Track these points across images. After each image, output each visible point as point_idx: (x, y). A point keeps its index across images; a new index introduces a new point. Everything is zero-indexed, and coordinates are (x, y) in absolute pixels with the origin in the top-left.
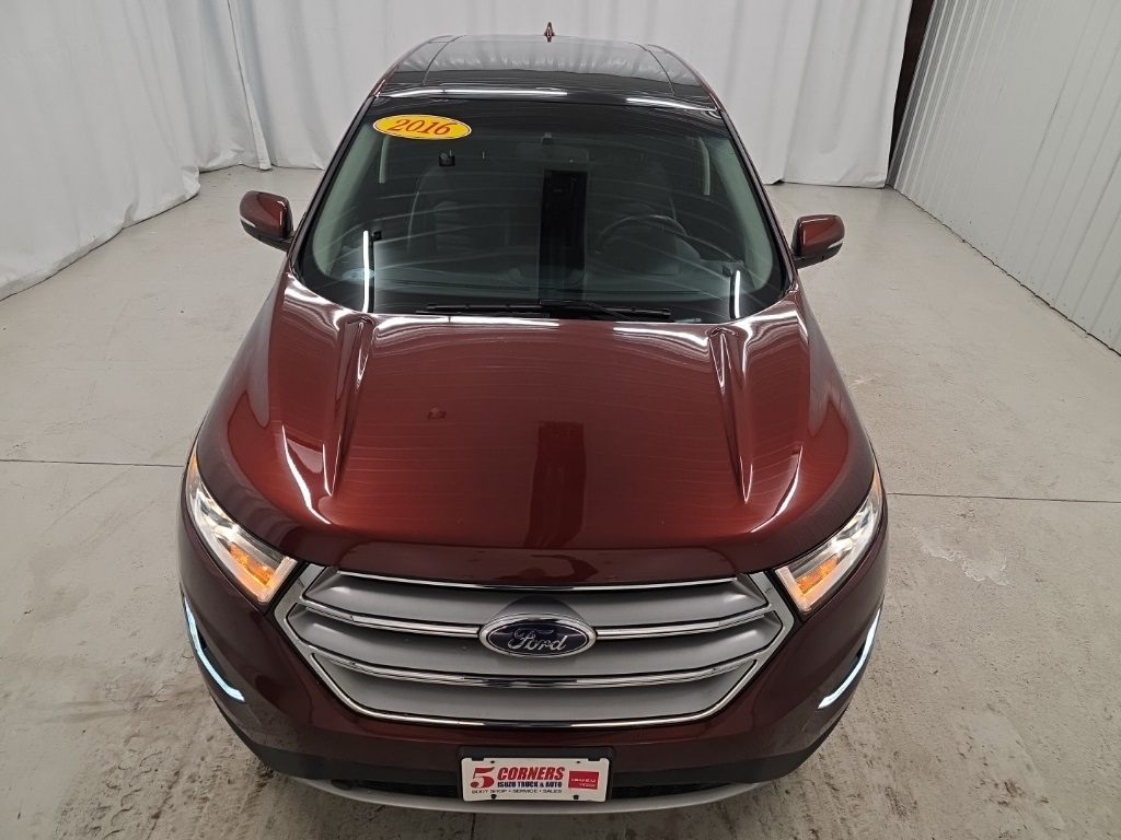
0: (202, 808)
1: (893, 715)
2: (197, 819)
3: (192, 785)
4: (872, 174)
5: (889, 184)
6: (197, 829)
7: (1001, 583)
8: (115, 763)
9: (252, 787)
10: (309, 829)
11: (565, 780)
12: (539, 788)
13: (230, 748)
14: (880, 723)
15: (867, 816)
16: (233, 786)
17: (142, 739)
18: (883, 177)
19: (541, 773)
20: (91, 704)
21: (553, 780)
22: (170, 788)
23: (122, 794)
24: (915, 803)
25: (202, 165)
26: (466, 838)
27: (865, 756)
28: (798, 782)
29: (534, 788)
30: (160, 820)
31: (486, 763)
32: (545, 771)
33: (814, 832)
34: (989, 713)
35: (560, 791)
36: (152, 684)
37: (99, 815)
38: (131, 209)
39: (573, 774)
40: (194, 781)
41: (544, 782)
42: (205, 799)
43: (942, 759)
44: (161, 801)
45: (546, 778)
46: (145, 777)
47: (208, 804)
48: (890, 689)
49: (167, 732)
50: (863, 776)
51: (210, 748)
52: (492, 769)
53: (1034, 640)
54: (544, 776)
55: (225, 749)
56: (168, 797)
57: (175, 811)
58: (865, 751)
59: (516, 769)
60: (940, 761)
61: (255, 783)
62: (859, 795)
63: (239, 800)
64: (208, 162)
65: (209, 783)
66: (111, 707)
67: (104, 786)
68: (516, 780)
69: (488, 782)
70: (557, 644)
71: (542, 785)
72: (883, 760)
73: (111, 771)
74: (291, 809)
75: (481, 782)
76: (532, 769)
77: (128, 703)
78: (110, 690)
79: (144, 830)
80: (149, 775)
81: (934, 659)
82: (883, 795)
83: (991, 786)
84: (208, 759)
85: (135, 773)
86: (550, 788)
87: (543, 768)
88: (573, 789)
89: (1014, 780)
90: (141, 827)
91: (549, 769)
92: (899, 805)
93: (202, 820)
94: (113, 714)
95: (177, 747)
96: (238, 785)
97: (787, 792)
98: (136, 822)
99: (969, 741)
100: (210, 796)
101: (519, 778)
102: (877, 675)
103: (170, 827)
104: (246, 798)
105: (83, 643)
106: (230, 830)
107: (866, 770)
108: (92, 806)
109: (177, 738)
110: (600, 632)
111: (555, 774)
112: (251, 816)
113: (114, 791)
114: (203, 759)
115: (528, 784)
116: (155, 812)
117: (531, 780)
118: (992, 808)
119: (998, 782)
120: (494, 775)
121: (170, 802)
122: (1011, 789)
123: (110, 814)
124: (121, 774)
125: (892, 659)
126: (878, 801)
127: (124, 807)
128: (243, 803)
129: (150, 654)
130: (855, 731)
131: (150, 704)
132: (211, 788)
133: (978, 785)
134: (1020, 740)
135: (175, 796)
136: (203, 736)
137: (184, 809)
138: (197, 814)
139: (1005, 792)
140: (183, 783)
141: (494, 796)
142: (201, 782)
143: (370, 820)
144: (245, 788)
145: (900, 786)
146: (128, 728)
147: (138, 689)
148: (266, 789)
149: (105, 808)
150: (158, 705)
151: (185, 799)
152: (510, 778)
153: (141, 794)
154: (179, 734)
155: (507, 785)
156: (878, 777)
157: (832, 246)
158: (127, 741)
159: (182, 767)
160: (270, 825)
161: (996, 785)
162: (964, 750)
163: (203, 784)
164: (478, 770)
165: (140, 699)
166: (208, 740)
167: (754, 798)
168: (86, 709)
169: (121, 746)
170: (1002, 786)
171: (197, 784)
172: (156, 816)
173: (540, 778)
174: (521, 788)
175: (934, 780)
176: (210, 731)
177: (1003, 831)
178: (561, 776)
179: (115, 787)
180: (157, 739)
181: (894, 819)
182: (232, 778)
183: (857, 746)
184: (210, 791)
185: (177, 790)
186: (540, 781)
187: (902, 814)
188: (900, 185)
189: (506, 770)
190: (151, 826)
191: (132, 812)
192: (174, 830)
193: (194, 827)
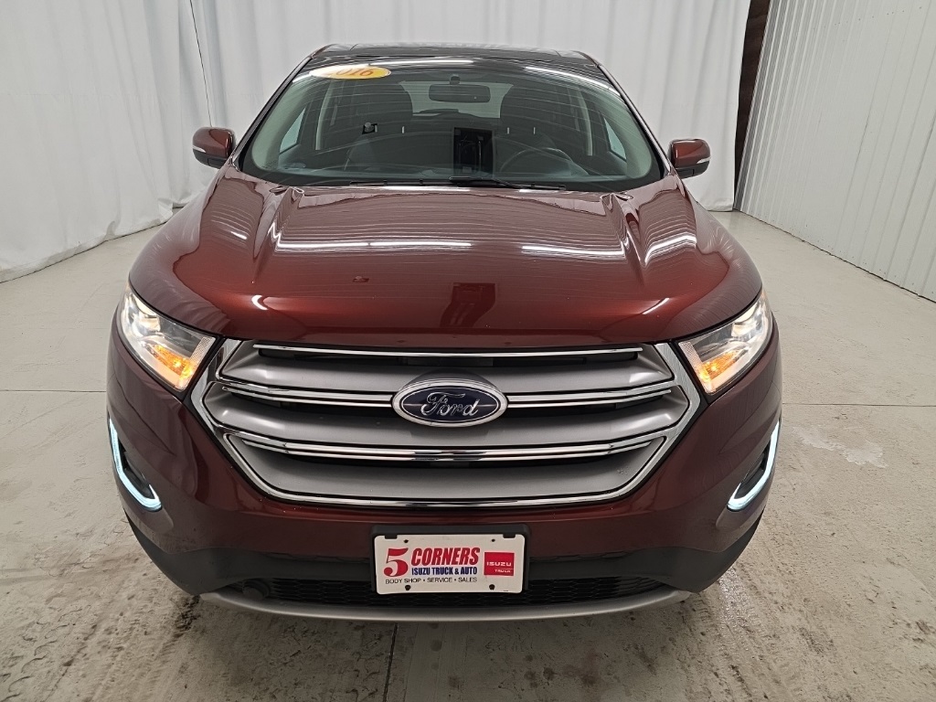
0: (116, 656)
1: (798, 568)
2: (109, 666)
3: (108, 636)
4: (721, 200)
5: (736, 208)
6: (108, 674)
7: (881, 466)
8: (33, 619)
9: (168, 637)
10: (222, 672)
11: (480, 565)
12: (454, 576)
13: (150, 605)
14: (786, 575)
15: (785, 653)
16: (149, 637)
17: (63, 599)
18: (730, 201)
19: (456, 555)
20: (18, 570)
21: (469, 565)
22: (86, 639)
23: (37, 645)
24: (831, 642)
25: (176, 202)
26: (379, 697)
27: (776, 603)
28: (713, 626)
29: (448, 576)
30: (72, 667)
31: (398, 543)
32: (460, 553)
33: (733, 668)
34: (890, 567)
35: (475, 579)
36: (80, 554)
37: (11, 663)
38: (112, 225)
39: (489, 556)
40: (110, 633)
41: (459, 567)
42: (120, 649)
43: (852, 604)
44: (75, 650)
45: (461, 563)
46: (61, 631)
47: (122, 652)
48: (791, 548)
49: (89, 593)
50: (776, 619)
51: (130, 605)
52: (405, 550)
53: (920, 508)
54: (458, 559)
55: (145, 606)
56: (83, 646)
57: (88, 659)
58: (775, 598)
59: (430, 550)
60: (849, 605)
61: (171, 634)
62: (774, 636)
63: (153, 649)
64: (181, 199)
65: (125, 635)
66: (38, 572)
67: (20, 638)
68: (430, 566)
69: (403, 568)
70: (469, 409)
71: (457, 573)
72: (794, 606)
73: (30, 625)
74: (205, 656)
75: (395, 567)
76: (446, 550)
77: (55, 570)
78: (38, 559)
79: (54, 675)
80: (67, 629)
81: (829, 524)
82: (798, 634)
83: (904, 626)
84: (127, 615)
85: (52, 627)
86: (465, 576)
87: (457, 550)
88: (488, 576)
89: (925, 620)
90: (51, 674)
91: (464, 549)
92: (814, 644)
93: (114, 667)
94: (38, 579)
95: (97, 605)
96: (155, 635)
97: (703, 634)
98: (47, 669)
99: (875, 589)
100: (125, 646)
101: (433, 563)
102: (777, 537)
103: (81, 673)
104: (161, 647)
105: (19, 523)
106: (142, 675)
107: (778, 614)
108: (5, 656)
109: (99, 597)
110: (512, 398)
111: (470, 557)
112: (164, 662)
113: (28, 643)
114: (121, 614)
115: (443, 571)
116: (67, 660)
117: (445, 566)
118: (908, 645)
119: (910, 622)
120: (407, 558)
121: (84, 652)
122: (923, 628)
123: (21, 663)
124: (39, 628)
125: (789, 524)
126: (794, 640)
127: (37, 657)
128: (157, 651)
129: (82, 530)
130: (762, 582)
131: (76, 570)
132: (127, 638)
133: (891, 624)
134: (925, 587)
135: (89, 646)
136: (125, 595)
137: (97, 657)
138: (110, 661)
139: (918, 630)
140: (100, 634)
141: (408, 587)
142: (117, 634)
143: (285, 664)
144: (161, 638)
145: (814, 627)
146: (52, 589)
147: (66, 558)
148: (181, 638)
149: (17, 657)
150: (85, 571)
151: (99, 649)
152: (424, 564)
153: (56, 645)
154: (101, 594)
155: (420, 572)
156: (790, 619)
157: (700, 162)
158: (48, 601)
159: (101, 621)
160: (183, 669)
161: (908, 625)
162: (871, 596)
163: (119, 636)
164: (392, 552)
165: (66, 566)
166: (129, 599)
167: (670, 640)
168: (13, 575)
169: (43, 605)
170: (913, 625)
171: (112, 636)
172: (69, 664)
173: (454, 563)
174: (436, 576)
175: (846, 622)
176: (131, 591)
177: (923, 664)
178: (476, 558)
179: (31, 639)
180: (79, 598)
181: (812, 655)
182: (149, 630)
183: (767, 595)
184: (125, 642)
185: (93, 641)
186: (455, 567)
187: (818, 651)
188: (745, 208)
189: (420, 550)
190: (62, 673)
191: (45, 660)
192: (84, 676)
193: (106, 673)
